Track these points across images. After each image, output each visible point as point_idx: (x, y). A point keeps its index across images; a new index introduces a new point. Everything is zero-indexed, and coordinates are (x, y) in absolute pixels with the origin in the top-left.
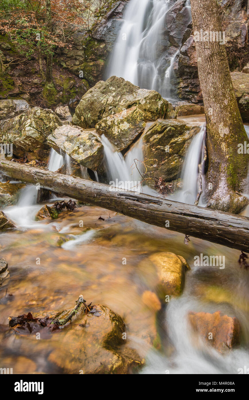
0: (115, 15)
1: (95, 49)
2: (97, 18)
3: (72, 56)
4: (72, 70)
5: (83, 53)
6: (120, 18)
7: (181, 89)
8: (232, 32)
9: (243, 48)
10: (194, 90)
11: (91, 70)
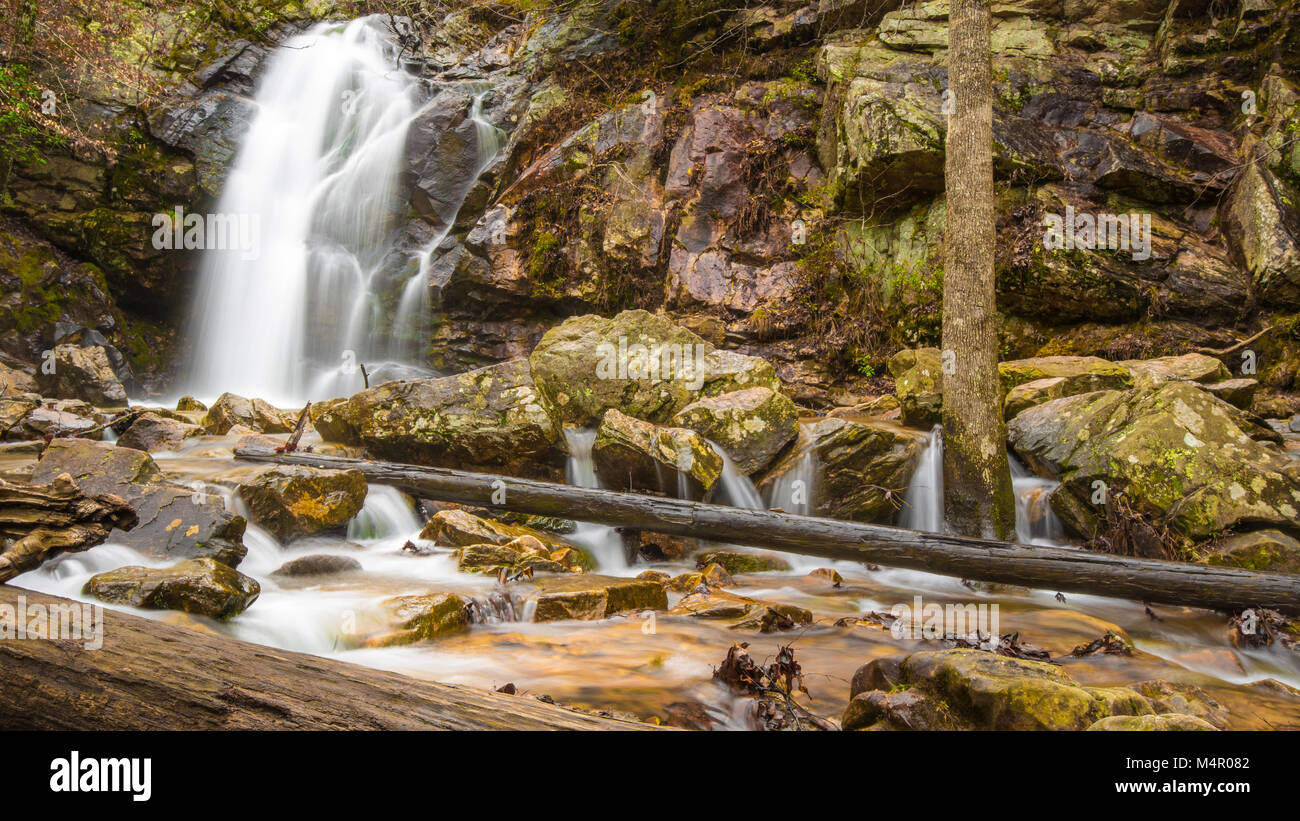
0: (227, 81)
1: (152, 173)
2: (162, 74)
3: (49, 177)
4: (42, 222)
5: (101, 175)
6: (244, 93)
7: (444, 344)
8: (630, 227)
9: (652, 269)
10: (485, 351)
11: (128, 236)
